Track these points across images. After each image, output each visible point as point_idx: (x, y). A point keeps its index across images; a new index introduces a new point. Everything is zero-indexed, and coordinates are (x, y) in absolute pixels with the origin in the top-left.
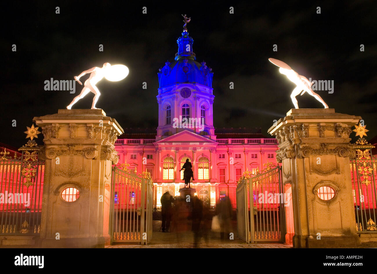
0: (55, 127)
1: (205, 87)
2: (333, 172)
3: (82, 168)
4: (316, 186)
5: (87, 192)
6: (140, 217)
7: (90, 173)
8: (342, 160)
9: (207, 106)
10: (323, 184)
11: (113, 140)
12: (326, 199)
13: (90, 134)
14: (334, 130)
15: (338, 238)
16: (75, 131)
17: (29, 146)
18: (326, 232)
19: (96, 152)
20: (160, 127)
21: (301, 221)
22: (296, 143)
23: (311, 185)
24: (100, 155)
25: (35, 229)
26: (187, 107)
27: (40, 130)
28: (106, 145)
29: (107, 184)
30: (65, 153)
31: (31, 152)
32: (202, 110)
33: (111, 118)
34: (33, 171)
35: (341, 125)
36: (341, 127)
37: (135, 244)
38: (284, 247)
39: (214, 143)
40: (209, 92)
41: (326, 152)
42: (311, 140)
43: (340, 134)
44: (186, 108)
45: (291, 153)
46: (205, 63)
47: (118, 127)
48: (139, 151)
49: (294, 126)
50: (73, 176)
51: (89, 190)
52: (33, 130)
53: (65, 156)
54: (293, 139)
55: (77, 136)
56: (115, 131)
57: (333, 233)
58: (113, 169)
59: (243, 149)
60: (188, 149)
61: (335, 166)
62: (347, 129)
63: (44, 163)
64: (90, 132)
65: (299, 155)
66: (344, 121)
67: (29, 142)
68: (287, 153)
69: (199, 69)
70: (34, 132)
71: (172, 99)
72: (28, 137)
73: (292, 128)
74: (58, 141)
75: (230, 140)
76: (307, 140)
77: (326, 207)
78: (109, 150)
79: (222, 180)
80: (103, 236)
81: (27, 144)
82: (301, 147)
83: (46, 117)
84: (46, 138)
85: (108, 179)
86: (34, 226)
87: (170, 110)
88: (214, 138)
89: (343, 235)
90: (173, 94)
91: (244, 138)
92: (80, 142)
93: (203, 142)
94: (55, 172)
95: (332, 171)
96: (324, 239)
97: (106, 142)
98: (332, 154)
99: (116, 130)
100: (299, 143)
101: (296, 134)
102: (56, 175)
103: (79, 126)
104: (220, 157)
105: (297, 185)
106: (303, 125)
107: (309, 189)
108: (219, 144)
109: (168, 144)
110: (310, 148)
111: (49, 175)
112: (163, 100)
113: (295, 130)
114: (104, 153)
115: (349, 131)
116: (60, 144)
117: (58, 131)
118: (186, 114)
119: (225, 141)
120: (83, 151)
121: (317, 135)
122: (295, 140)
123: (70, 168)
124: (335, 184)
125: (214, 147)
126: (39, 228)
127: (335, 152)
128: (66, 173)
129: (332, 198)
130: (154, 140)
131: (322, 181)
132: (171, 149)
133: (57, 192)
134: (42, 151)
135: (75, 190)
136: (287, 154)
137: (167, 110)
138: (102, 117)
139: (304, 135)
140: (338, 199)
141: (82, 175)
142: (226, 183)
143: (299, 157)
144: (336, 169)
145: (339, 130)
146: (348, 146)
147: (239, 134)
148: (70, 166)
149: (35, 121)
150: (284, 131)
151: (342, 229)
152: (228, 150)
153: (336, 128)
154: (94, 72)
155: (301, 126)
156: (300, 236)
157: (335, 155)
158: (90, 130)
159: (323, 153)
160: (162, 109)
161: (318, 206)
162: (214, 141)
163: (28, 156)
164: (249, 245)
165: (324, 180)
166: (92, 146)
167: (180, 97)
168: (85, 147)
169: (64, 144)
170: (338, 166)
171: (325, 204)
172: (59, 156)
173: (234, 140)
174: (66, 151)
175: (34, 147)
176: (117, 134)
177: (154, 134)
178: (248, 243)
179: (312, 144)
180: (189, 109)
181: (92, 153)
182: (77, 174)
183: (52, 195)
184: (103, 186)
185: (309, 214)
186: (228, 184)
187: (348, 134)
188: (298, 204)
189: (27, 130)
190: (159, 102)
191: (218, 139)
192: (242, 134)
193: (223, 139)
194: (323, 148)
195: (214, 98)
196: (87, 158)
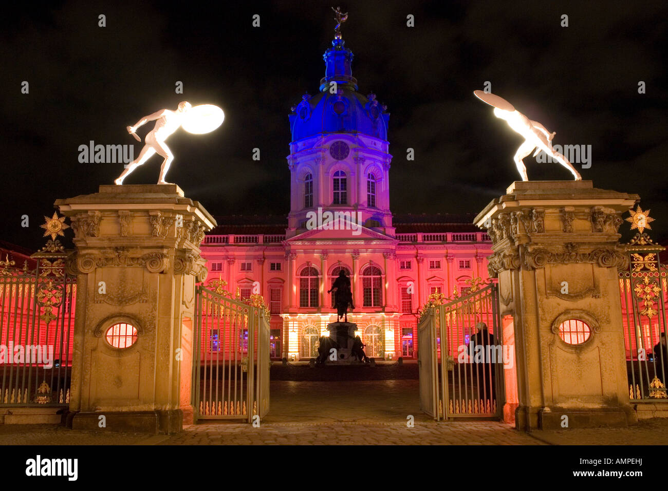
0: (93, 217)
1: (375, 139)
2: (587, 294)
3: (141, 289)
4: (557, 320)
5: (151, 331)
6: (245, 374)
7: (156, 298)
8: (603, 274)
9: (378, 175)
10: (570, 315)
11: (198, 239)
12: (574, 342)
13: (155, 230)
14: (589, 219)
15: (595, 411)
16: (128, 224)
17: (49, 250)
18: (574, 400)
19: (166, 261)
20: (294, 214)
21: (529, 382)
22: (521, 243)
23: (548, 319)
24: (173, 267)
25: (62, 396)
26: (342, 175)
27: (68, 221)
28: (184, 247)
29: (186, 317)
30: (111, 262)
31: (52, 261)
32: (369, 182)
33: (191, 201)
34: (57, 294)
35: (603, 209)
36: (602, 213)
37: (238, 423)
38: (500, 426)
39: (391, 242)
40: (381, 149)
41: (576, 257)
42: (547, 237)
43: (600, 227)
44: (340, 178)
45: (512, 262)
46: (375, 96)
47: (206, 217)
48: (255, 257)
49: (518, 213)
50: (126, 303)
51: (155, 327)
52: (55, 223)
53: (112, 267)
54: (515, 235)
55: (131, 232)
56: (199, 223)
57: (585, 403)
58: (198, 291)
59: (444, 251)
60: (344, 252)
61: (591, 284)
62: (613, 217)
63: (75, 280)
64: (155, 226)
65: (526, 265)
66: (608, 203)
67: (49, 244)
68: (505, 260)
69: (364, 107)
70: (57, 226)
71: (316, 162)
72: (47, 234)
73: (514, 215)
74: (98, 242)
75: (420, 236)
76: (541, 237)
77: (574, 356)
78: (189, 257)
79: (406, 309)
80: (180, 408)
81: (46, 247)
82: (530, 250)
83: (76, 199)
84: (78, 237)
85: (188, 308)
86: (60, 391)
87: (311, 182)
88: (392, 232)
89: (605, 405)
90: (316, 153)
91: (445, 232)
92: (138, 243)
93: (372, 240)
94: (94, 296)
95: (585, 293)
96: (571, 412)
97: (184, 242)
98: (585, 263)
99: (202, 222)
100: (527, 243)
101: (521, 225)
102: (96, 302)
103: (136, 214)
104: (403, 267)
105: (522, 317)
106: (534, 211)
107: (544, 325)
108: (400, 242)
109: (309, 244)
110: (546, 252)
111: (84, 301)
112: (298, 163)
113: (520, 219)
114: (180, 261)
115: (618, 220)
116: (102, 246)
117: (99, 224)
118: (340, 189)
119: (411, 237)
120: (143, 259)
121: (559, 229)
122: (519, 238)
123: (120, 289)
124: (591, 316)
125: (392, 249)
126: (68, 395)
127: (592, 259)
128: (113, 297)
129: (586, 340)
130: (283, 236)
131: (567, 310)
132: (314, 253)
133: (98, 331)
134: (70, 259)
135: (130, 327)
136: (506, 263)
137: (307, 181)
138: (175, 198)
139: (536, 228)
140: (596, 343)
141: (141, 301)
142: (414, 314)
143: (526, 268)
144: (593, 289)
145: (599, 220)
146: (615, 248)
147: (436, 224)
148: (120, 285)
149: (58, 206)
150: (500, 222)
151: (603, 395)
152: (417, 253)
153: (594, 216)
154: (162, 118)
155: (531, 212)
156: (528, 408)
157: (592, 264)
158: (155, 222)
159: (569, 260)
160: (297, 180)
161: (561, 354)
162: (391, 237)
163: (48, 268)
164: (438, 424)
165: (572, 308)
166: (160, 251)
167: (329, 159)
168: (146, 252)
169: (110, 248)
170: (597, 283)
171: (573, 351)
172: (101, 267)
173: (428, 236)
174: (112, 258)
175: (58, 251)
176: (204, 228)
177: (284, 225)
178: (436, 421)
179: (550, 245)
180: (345, 179)
181: (159, 263)
182: (132, 299)
183: (89, 336)
184: (180, 320)
185: (545, 369)
186: (416, 315)
187: (616, 225)
188: (524, 352)
189: (45, 222)
190: (292, 167)
191: (398, 235)
192: (442, 224)
193: (407, 235)
194: (570, 252)
195: (391, 160)
196: (150, 272)
